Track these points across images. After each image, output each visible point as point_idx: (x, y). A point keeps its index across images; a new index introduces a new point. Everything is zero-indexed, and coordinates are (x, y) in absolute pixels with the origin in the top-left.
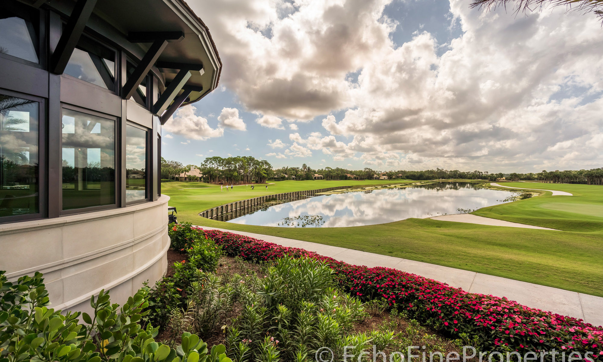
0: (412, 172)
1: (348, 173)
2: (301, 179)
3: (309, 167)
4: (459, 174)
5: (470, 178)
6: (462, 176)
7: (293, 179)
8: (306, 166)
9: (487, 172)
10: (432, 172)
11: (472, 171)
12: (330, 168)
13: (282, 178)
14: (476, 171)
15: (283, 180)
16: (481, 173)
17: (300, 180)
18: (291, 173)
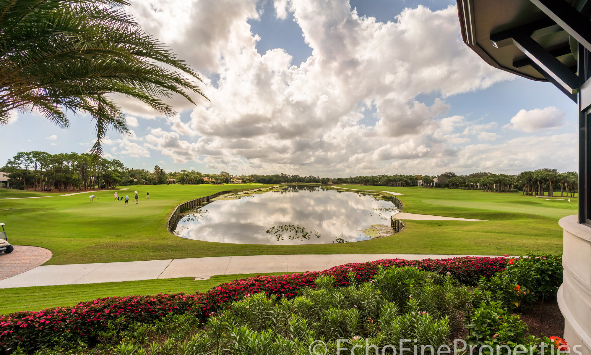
0: (262, 176)
1: (204, 177)
2: (152, 183)
3: (162, 170)
4: (298, 179)
5: (307, 182)
6: (301, 180)
7: (143, 183)
8: (159, 169)
9: (319, 177)
10: (277, 176)
11: (308, 176)
12: (185, 171)
13: (129, 182)
15: (131, 185)
17: (151, 185)
18: (142, 175)
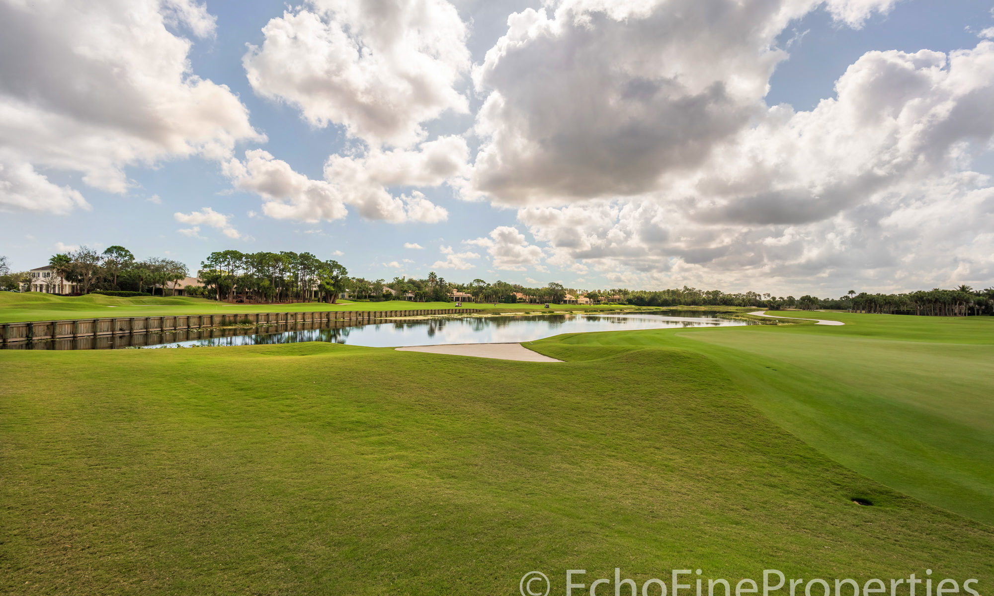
1: (517, 292)
2: (425, 299)
3: (441, 279)
5: (739, 305)
7: (409, 299)
8: (435, 277)
12: (482, 281)
13: (384, 296)
14: (750, 293)
15: (386, 300)
16: (759, 295)
18: (403, 287)
